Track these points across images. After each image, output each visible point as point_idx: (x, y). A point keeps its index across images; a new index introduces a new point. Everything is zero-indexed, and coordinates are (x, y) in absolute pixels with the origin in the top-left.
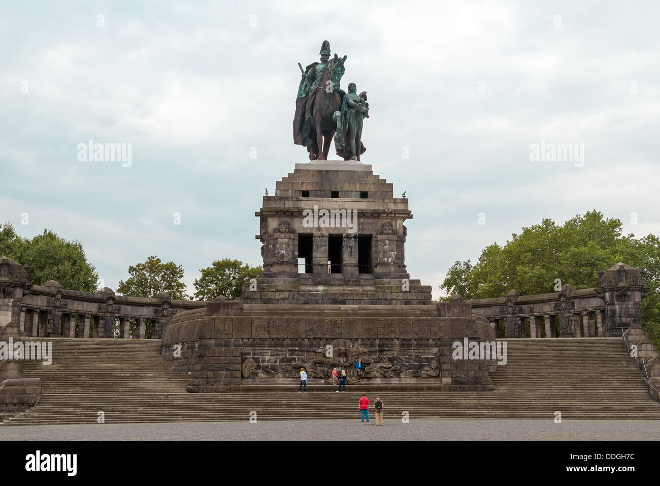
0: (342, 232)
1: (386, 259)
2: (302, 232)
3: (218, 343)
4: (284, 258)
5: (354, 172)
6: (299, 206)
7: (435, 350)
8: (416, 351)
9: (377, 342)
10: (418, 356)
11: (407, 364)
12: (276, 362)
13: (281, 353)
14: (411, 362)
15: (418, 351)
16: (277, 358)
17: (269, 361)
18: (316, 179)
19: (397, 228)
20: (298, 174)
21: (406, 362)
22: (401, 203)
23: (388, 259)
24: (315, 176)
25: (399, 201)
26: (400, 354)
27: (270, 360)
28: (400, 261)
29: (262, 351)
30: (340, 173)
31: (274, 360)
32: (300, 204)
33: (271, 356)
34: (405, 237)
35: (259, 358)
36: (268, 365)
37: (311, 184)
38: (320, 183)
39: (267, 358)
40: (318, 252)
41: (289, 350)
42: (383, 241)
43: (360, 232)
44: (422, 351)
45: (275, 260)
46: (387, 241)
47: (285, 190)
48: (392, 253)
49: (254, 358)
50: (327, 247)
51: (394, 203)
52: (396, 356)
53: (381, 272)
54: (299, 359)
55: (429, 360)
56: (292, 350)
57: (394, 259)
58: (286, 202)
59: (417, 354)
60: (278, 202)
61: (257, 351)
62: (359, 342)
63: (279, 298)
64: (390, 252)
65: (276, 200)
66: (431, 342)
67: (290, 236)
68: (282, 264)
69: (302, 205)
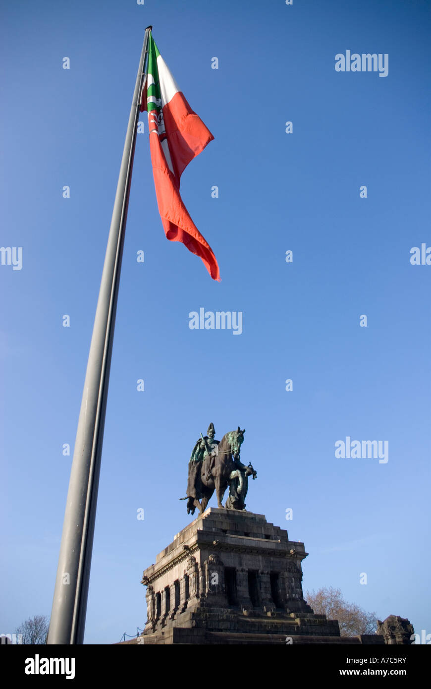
0: (258, 568)
2: (227, 565)
6: (226, 543)
19: (298, 568)
20: (214, 516)
22: (299, 546)
23: (295, 596)
24: (227, 519)
25: (298, 544)
32: (226, 540)
37: (229, 524)
38: (236, 524)
40: (240, 586)
42: (290, 579)
43: (272, 569)
46: (293, 579)
50: (247, 582)
51: (295, 545)
57: (299, 595)
60: (209, 536)
63: (223, 628)
64: (296, 589)
67: (220, 569)
68: (214, 595)
69: (228, 541)
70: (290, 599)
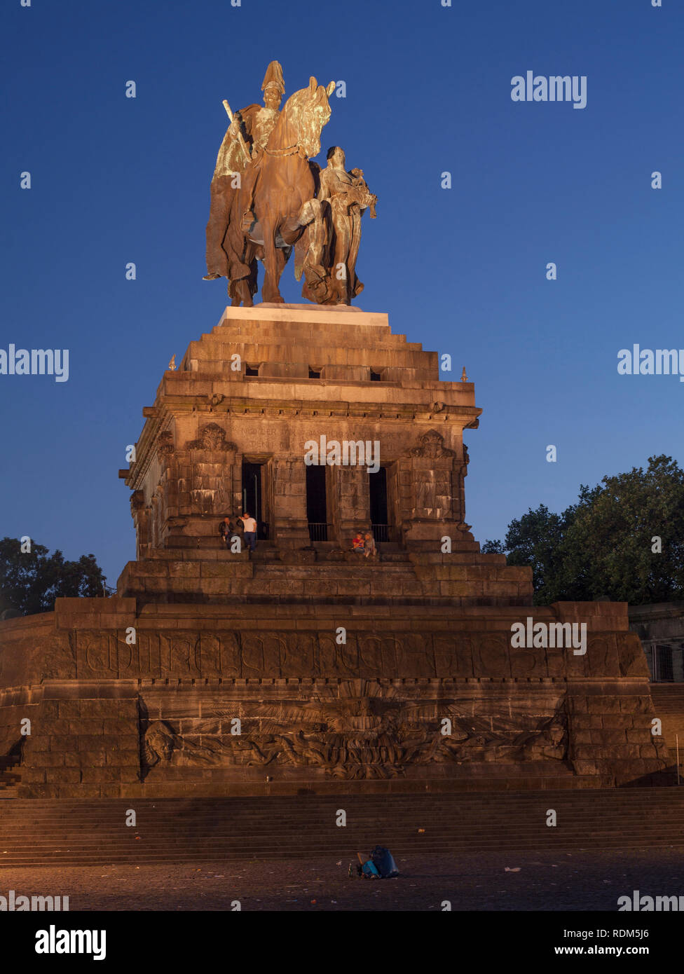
1: (430, 511)
2: (249, 450)
3: (85, 688)
4: (213, 506)
5: (352, 327)
6: (245, 395)
7: (555, 701)
8: (516, 703)
9: (436, 683)
10: (520, 714)
11: (498, 732)
12: (215, 730)
13: (226, 710)
14: (507, 727)
15: (522, 703)
16: (218, 722)
17: (199, 728)
18: (272, 339)
19: (450, 446)
20: (235, 329)
21: (496, 728)
22: (459, 391)
23: (434, 512)
24: (271, 332)
25: (455, 387)
26: (484, 711)
27: (202, 725)
28: (457, 516)
29: (182, 706)
30: (321, 329)
31: (209, 727)
32: (245, 388)
33: (204, 716)
34: (465, 465)
35: (178, 722)
36: (199, 737)
37: (265, 348)
38: (283, 347)
39: (196, 722)
40: (284, 495)
41: (244, 703)
42: (423, 471)
44: (529, 703)
45: (194, 509)
46: (432, 472)
47: (210, 362)
48: (444, 497)
49: (166, 723)
50: (303, 485)
51: (445, 391)
52: (476, 716)
53: (420, 538)
54: (266, 723)
55: (545, 725)
56: (250, 702)
57: (446, 512)
58: (215, 384)
59: (518, 710)
60: (198, 384)
61: (172, 707)
62: (397, 684)
64: (439, 497)
65: (194, 381)
66: (548, 683)
67: (225, 459)
69: (251, 391)
70: (416, 520)
